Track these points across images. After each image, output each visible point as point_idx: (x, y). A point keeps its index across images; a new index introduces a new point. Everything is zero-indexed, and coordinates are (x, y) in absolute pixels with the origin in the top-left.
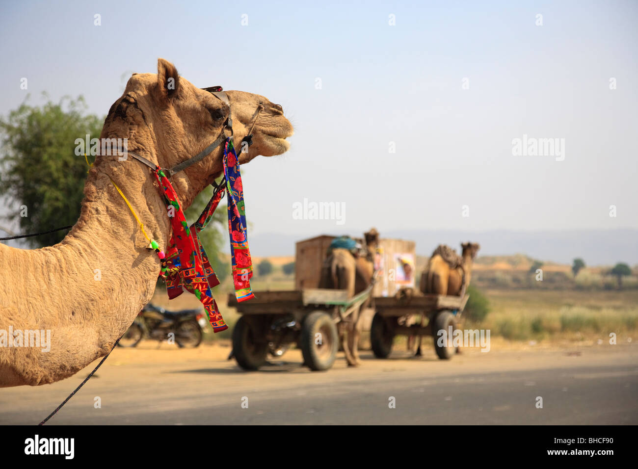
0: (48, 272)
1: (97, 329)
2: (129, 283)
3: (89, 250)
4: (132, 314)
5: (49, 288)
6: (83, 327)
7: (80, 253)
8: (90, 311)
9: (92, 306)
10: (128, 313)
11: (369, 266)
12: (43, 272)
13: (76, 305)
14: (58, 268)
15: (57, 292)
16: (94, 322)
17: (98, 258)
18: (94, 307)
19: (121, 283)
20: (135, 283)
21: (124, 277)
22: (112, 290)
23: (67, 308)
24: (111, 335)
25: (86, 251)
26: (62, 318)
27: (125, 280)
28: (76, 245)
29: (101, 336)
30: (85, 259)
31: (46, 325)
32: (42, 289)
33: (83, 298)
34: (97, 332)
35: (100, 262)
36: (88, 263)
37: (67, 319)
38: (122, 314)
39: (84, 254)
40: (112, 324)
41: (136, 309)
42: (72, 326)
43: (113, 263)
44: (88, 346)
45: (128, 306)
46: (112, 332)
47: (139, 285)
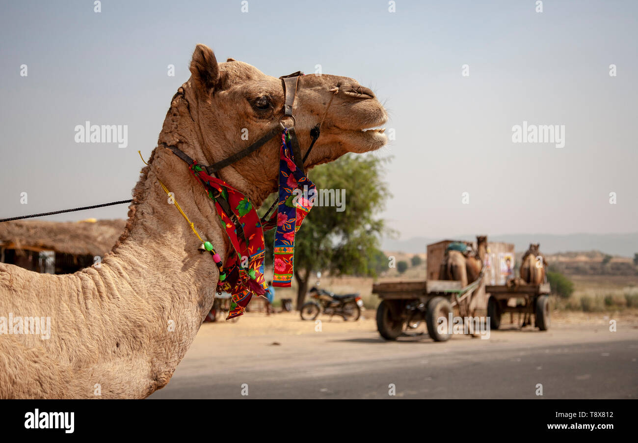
0: (85, 299)
1: (149, 358)
2: (181, 295)
3: (130, 268)
4: (190, 331)
5: (86, 318)
6: (131, 360)
7: (120, 273)
8: (138, 340)
9: (140, 334)
10: (185, 331)
11: (478, 264)
12: (78, 299)
13: (121, 334)
14: (97, 293)
15: (97, 322)
16: (145, 352)
17: (142, 274)
18: (143, 334)
19: (172, 298)
20: (188, 293)
21: (176, 289)
22: (163, 308)
23: (109, 339)
24: (166, 363)
25: (126, 269)
26: (104, 353)
27: (177, 293)
28: (115, 264)
29: (155, 366)
30: (126, 279)
31: (82, 364)
32: (77, 320)
33: (128, 325)
34: (149, 363)
35: (144, 278)
36: (130, 284)
37: (110, 352)
38: (178, 334)
39: (124, 273)
40: (167, 349)
41: (194, 324)
42: (118, 360)
43: (160, 276)
44: (138, 381)
45: (184, 323)
46: (167, 358)
47: (193, 295)
